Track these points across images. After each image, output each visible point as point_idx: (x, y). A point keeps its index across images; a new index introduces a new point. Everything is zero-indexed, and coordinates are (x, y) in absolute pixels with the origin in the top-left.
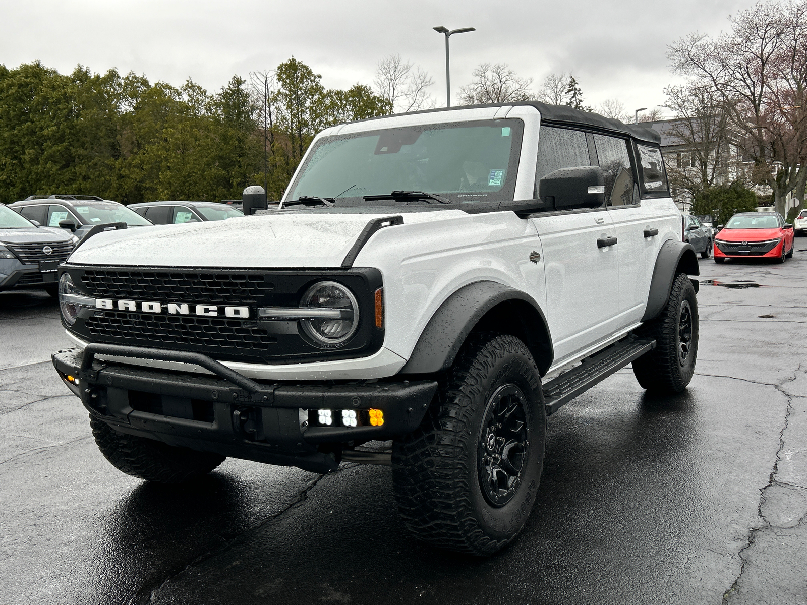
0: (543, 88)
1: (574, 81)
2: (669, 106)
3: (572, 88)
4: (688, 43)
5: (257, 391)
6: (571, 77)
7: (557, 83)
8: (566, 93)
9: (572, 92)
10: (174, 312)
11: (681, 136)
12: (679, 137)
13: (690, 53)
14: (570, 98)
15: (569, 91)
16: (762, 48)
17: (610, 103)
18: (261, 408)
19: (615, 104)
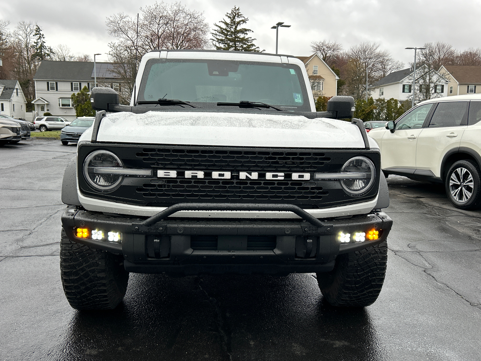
0: (17, 30)
1: (39, 28)
2: (111, 55)
3: (38, 32)
4: (118, 19)
5: (323, 226)
6: (37, 26)
7: (26, 27)
8: (34, 35)
9: (39, 36)
10: (245, 178)
11: (119, 73)
12: (118, 74)
13: (120, 25)
14: (37, 39)
15: (36, 34)
16: (158, 29)
17: (62, 46)
18: (320, 236)
19: (65, 47)
